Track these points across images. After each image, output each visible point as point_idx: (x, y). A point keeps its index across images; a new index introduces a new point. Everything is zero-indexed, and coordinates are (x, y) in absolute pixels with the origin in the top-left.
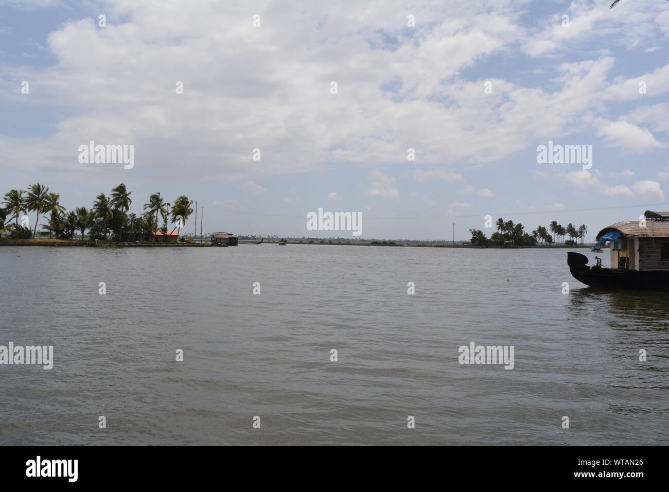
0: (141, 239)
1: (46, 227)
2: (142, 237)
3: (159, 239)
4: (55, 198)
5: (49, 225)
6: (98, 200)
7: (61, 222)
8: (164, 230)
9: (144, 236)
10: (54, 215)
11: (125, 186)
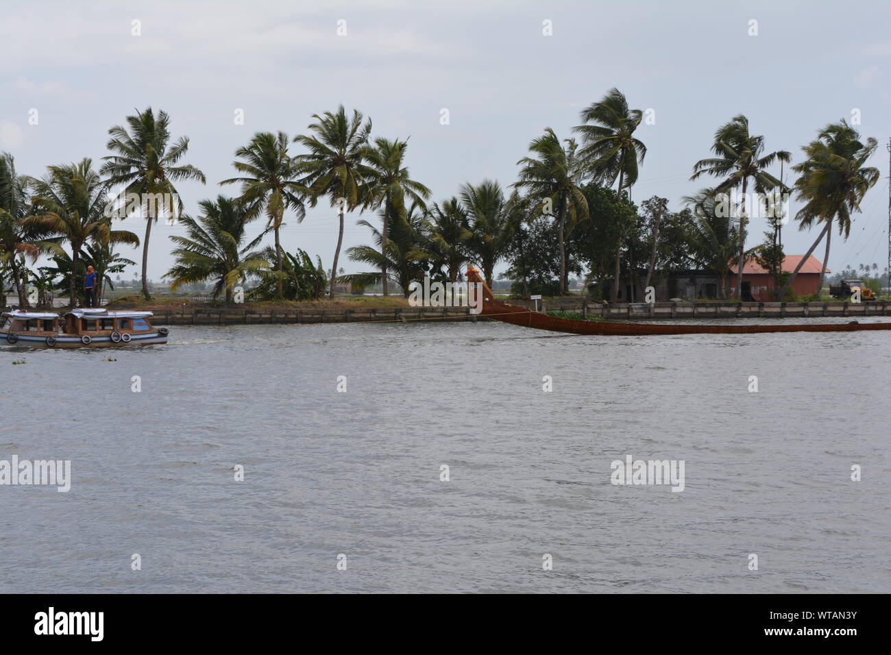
0: (690, 290)
1: (365, 254)
2: (693, 282)
3: (755, 291)
4: (392, 153)
5: (379, 250)
6: (536, 156)
7: (417, 238)
8: (773, 254)
9: (701, 281)
10: (394, 214)
11: (624, 100)
